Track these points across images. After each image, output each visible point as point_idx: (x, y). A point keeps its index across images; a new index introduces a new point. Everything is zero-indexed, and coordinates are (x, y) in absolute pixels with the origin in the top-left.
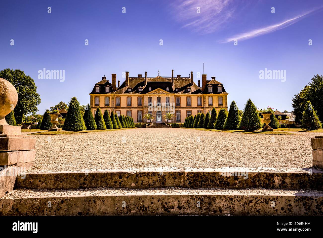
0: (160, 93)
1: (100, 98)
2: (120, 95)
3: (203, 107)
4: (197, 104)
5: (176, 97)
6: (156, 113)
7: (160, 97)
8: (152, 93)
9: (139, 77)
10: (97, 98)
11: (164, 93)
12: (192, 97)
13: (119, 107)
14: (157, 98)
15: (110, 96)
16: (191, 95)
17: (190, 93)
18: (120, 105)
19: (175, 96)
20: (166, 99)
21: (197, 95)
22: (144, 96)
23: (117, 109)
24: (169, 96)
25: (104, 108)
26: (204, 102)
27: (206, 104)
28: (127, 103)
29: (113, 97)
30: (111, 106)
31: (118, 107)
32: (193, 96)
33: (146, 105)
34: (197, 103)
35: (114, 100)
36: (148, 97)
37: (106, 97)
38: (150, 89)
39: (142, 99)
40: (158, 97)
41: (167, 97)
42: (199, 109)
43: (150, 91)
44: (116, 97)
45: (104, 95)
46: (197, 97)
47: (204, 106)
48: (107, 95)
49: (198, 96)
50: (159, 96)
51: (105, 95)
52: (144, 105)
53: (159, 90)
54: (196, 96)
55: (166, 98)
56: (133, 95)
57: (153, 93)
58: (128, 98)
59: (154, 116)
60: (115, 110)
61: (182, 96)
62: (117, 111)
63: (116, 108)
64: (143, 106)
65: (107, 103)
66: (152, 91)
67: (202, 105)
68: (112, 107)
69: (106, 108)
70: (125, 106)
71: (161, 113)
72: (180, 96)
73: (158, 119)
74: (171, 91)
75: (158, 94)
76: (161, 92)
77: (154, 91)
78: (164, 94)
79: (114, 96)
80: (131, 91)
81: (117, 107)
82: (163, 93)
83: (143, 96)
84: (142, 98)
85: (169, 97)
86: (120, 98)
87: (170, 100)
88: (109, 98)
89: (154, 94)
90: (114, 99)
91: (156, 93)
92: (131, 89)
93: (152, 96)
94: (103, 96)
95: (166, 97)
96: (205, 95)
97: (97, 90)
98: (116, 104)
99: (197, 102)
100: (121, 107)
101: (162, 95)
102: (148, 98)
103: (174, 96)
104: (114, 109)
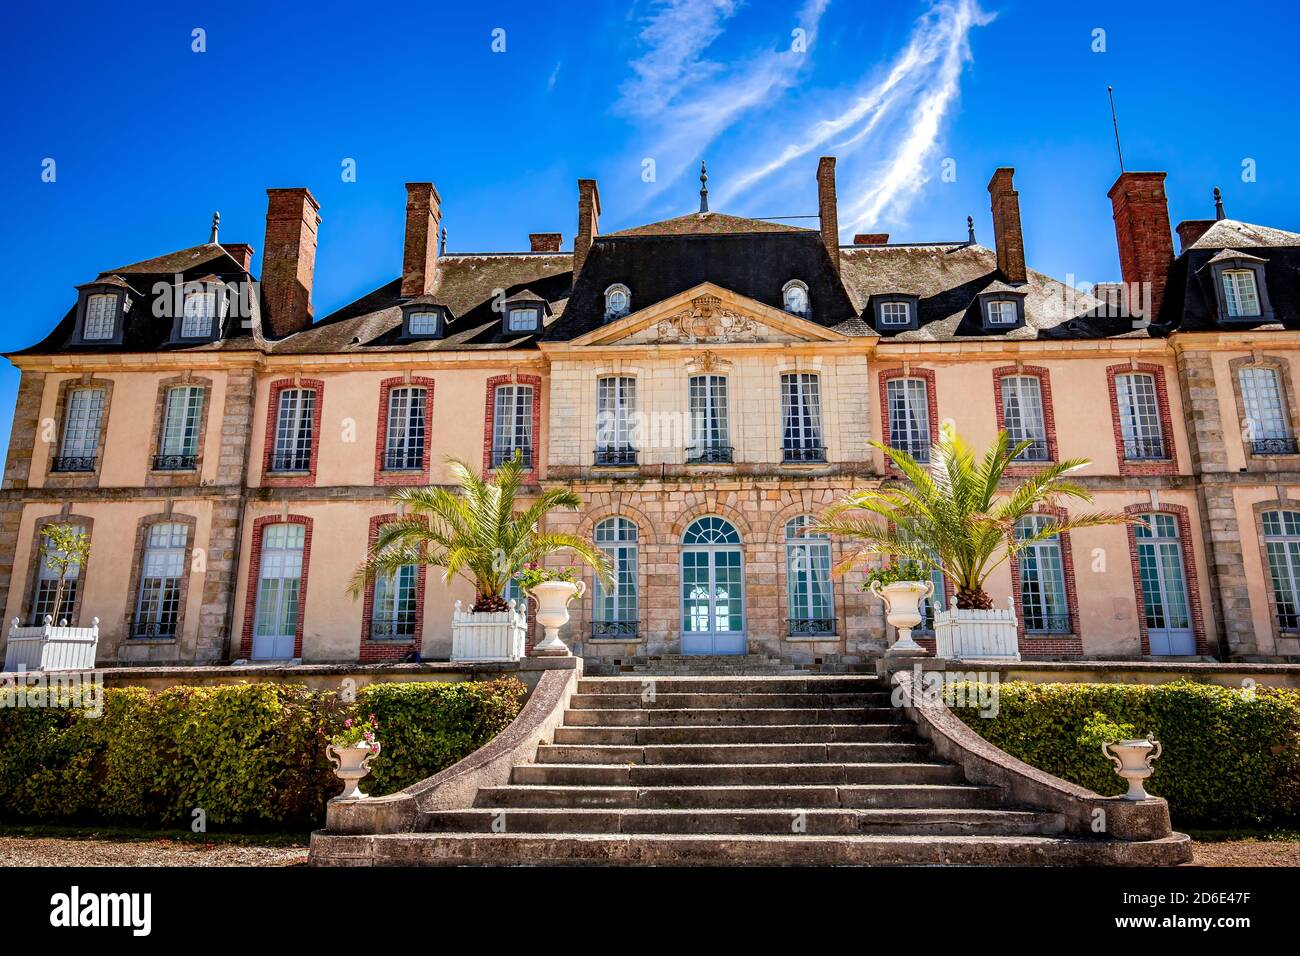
0: (720, 331)
1: (119, 391)
2: (320, 360)
3: (1184, 467)
4: (1120, 443)
5: (888, 377)
6: (674, 539)
7: (722, 369)
8: (640, 336)
9: (534, 249)
10: (87, 394)
11: (763, 331)
12: (1057, 371)
13: (296, 483)
14: (686, 383)
15: (214, 376)
16: (1044, 356)
17: (1030, 330)
18: (305, 461)
19: (872, 358)
20: (778, 394)
21: (1110, 354)
22: (555, 366)
23: (273, 505)
24: (816, 365)
25: (136, 490)
26: (1191, 416)
27: (1218, 436)
28: (380, 446)
29: (245, 380)
30: (209, 472)
31: (282, 482)
32: (1069, 356)
33: (572, 461)
34: (1118, 433)
35: (251, 416)
36: (601, 371)
37: (177, 380)
38: (618, 297)
39: (538, 398)
40: (703, 379)
41: (794, 378)
42: (1142, 498)
43: (616, 317)
44: (277, 388)
45: (153, 370)
46: (1113, 373)
47: (1196, 459)
48: (183, 359)
49: (1119, 356)
50: (708, 359)
51: (163, 370)
52: (553, 461)
53: (705, 309)
54: (1097, 355)
55: (778, 382)
56: (444, 366)
57: (652, 333)
58: (392, 390)
59: (661, 569)
60: (257, 511)
61: (944, 360)
62: (275, 520)
63: (265, 493)
64: (543, 473)
65: (175, 445)
66: (635, 319)
67: (1170, 454)
68: (223, 481)
69: (156, 491)
70: (363, 472)
71: (734, 539)
72: (926, 365)
73: (703, 610)
74: (830, 308)
75: (703, 341)
76: (726, 322)
77: (655, 310)
78: (761, 340)
79: (259, 371)
80: (432, 330)
81: (281, 479)
82: (746, 335)
83: (547, 363)
84: (534, 389)
85: (814, 377)
86: (314, 394)
87: (824, 407)
88: (201, 393)
89: (657, 342)
90: (252, 401)
91: (672, 332)
92: (433, 318)
93: (633, 370)
94: (142, 370)
95: (784, 378)
96: (1193, 343)
97: (103, 316)
98: (269, 454)
99: (1116, 418)
100: (320, 482)
101: (741, 354)
102: (594, 387)
103: (864, 360)
104: (241, 507)
